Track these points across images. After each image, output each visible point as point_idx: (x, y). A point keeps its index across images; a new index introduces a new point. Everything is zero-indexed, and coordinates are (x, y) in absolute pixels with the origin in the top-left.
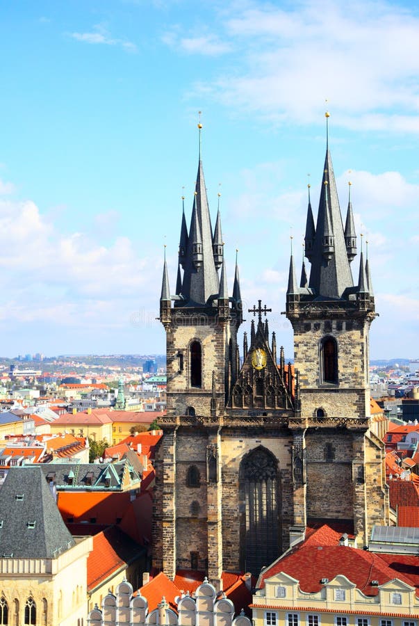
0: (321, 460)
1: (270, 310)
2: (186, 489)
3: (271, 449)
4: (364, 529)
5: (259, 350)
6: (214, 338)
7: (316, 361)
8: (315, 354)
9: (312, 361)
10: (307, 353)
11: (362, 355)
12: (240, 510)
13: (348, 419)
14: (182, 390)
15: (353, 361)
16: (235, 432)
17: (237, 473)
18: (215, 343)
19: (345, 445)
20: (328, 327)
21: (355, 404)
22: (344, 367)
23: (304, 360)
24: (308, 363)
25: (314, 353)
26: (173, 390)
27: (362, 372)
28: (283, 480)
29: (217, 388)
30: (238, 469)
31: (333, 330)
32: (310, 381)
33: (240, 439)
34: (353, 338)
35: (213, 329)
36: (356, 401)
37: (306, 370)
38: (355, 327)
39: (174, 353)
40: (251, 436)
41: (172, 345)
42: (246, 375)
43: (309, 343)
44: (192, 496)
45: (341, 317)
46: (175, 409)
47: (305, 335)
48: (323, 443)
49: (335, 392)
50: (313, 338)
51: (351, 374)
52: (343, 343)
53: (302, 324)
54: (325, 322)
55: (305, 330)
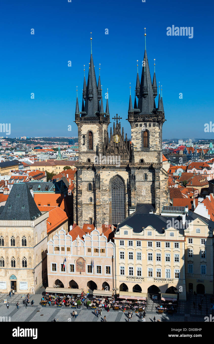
0: (142, 180)
1: (121, 118)
2: (87, 192)
3: (122, 176)
4: (159, 207)
5: (117, 135)
6: (98, 130)
7: (140, 140)
10: (137, 136)
11: (160, 137)
12: (109, 200)
13: (154, 163)
14: (85, 151)
15: (156, 139)
16: (107, 169)
17: (108, 186)
18: (99, 132)
21: (156, 157)
22: (152, 142)
23: (135, 139)
24: (137, 140)
25: (139, 136)
26: (81, 152)
27: (159, 144)
30: (108, 184)
31: (147, 127)
32: (138, 147)
33: (109, 172)
34: (156, 130)
35: (98, 126)
36: (157, 156)
37: (136, 143)
38: (156, 125)
39: (82, 136)
40: (113, 170)
41: (80, 133)
42: (111, 145)
43: (138, 132)
44: (89, 195)
45: (151, 121)
46: (82, 159)
47: (136, 129)
48: (143, 173)
49: (148, 152)
50: (139, 130)
51: (155, 145)
52: (152, 132)
53: (135, 124)
54: (144, 124)
55: (136, 126)
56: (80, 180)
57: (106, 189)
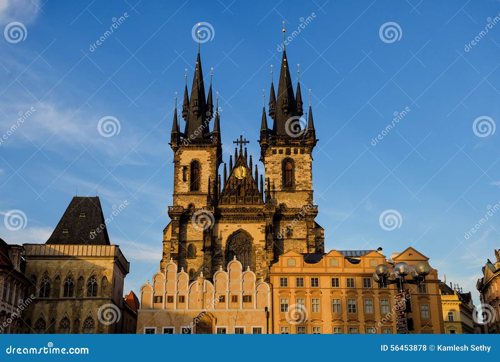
0: (284, 238)
1: (248, 142)
2: (186, 260)
3: (248, 231)
5: (241, 166)
6: (209, 159)
7: (280, 174)
9: (277, 174)
10: (274, 169)
11: (311, 170)
14: (185, 193)
15: (305, 173)
16: (223, 220)
17: (223, 248)
18: (210, 162)
19: (300, 227)
20: (288, 152)
21: (306, 201)
22: (299, 177)
23: (271, 173)
24: (274, 175)
25: (279, 168)
26: (178, 193)
27: (311, 180)
28: (257, 252)
30: (225, 245)
31: (291, 154)
32: (276, 186)
33: (227, 225)
34: (304, 159)
35: (209, 153)
36: (307, 199)
37: (274, 179)
38: (306, 152)
39: (180, 168)
40: (234, 222)
41: (178, 163)
43: (275, 162)
44: (189, 265)
45: (297, 145)
46: (180, 205)
47: (273, 157)
48: (285, 226)
49: (293, 193)
50: (278, 158)
51: (303, 182)
52: (298, 162)
53: (271, 150)
54: (286, 149)
55: (273, 153)
56: (175, 236)
57: (220, 255)
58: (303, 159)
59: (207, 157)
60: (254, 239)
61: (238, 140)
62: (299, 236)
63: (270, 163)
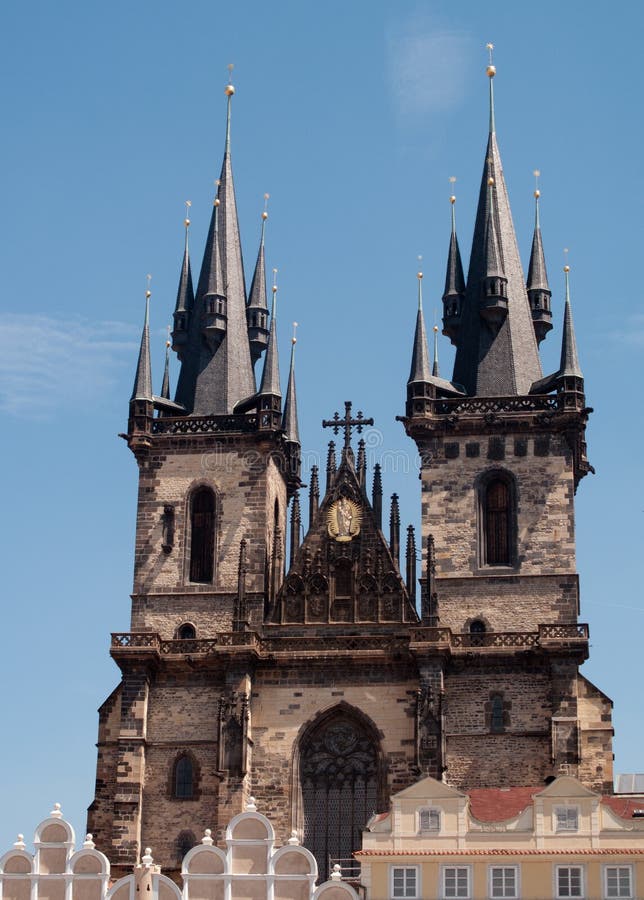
0: (480, 730)
1: (370, 422)
2: (167, 804)
3: (365, 709)
5: (345, 501)
6: (246, 479)
7: (469, 521)
8: (468, 506)
9: (461, 521)
10: (451, 505)
11: (571, 506)
14: (167, 589)
15: (551, 517)
16: (285, 675)
17: (286, 765)
19: (533, 696)
20: (496, 452)
21: (554, 608)
22: (531, 530)
24: (452, 526)
25: (468, 503)
26: (146, 591)
27: (571, 540)
28: (392, 777)
29: (248, 582)
30: (289, 756)
31: (507, 457)
32: (456, 561)
33: (297, 691)
35: (243, 461)
36: (558, 601)
37: (448, 540)
38: (553, 450)
39: (155, 511)
40: (320, 683)
41: (150, 495)
42: (313, 555)
44: (179, 820)
45: (524, 429)
46: (150, 629)
47: (446, 468)
48: (485, 693)
49: (512, 584)
50: (464, 472)
51: (544, 545)
52: (529, 482)
53: (440, 444)
54: (490, 441)
55: (447, 457)
56: (132, 728)
57: (272, 787)
58: (545, 470)
59: (238, 474)
60: (384, 737)
61: (336, 417)
62: (530, 723)
63: (438, 487)
